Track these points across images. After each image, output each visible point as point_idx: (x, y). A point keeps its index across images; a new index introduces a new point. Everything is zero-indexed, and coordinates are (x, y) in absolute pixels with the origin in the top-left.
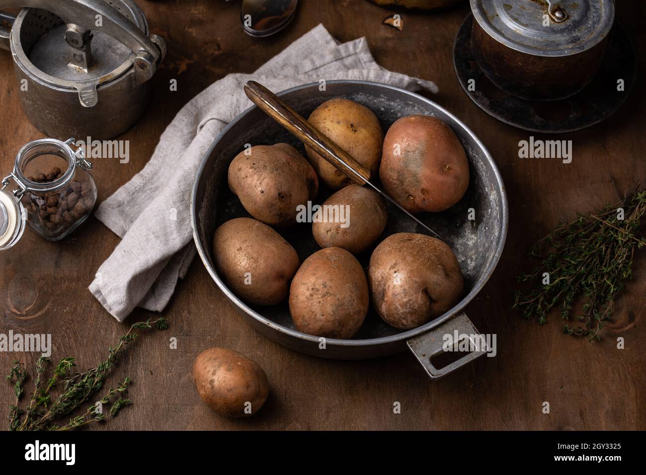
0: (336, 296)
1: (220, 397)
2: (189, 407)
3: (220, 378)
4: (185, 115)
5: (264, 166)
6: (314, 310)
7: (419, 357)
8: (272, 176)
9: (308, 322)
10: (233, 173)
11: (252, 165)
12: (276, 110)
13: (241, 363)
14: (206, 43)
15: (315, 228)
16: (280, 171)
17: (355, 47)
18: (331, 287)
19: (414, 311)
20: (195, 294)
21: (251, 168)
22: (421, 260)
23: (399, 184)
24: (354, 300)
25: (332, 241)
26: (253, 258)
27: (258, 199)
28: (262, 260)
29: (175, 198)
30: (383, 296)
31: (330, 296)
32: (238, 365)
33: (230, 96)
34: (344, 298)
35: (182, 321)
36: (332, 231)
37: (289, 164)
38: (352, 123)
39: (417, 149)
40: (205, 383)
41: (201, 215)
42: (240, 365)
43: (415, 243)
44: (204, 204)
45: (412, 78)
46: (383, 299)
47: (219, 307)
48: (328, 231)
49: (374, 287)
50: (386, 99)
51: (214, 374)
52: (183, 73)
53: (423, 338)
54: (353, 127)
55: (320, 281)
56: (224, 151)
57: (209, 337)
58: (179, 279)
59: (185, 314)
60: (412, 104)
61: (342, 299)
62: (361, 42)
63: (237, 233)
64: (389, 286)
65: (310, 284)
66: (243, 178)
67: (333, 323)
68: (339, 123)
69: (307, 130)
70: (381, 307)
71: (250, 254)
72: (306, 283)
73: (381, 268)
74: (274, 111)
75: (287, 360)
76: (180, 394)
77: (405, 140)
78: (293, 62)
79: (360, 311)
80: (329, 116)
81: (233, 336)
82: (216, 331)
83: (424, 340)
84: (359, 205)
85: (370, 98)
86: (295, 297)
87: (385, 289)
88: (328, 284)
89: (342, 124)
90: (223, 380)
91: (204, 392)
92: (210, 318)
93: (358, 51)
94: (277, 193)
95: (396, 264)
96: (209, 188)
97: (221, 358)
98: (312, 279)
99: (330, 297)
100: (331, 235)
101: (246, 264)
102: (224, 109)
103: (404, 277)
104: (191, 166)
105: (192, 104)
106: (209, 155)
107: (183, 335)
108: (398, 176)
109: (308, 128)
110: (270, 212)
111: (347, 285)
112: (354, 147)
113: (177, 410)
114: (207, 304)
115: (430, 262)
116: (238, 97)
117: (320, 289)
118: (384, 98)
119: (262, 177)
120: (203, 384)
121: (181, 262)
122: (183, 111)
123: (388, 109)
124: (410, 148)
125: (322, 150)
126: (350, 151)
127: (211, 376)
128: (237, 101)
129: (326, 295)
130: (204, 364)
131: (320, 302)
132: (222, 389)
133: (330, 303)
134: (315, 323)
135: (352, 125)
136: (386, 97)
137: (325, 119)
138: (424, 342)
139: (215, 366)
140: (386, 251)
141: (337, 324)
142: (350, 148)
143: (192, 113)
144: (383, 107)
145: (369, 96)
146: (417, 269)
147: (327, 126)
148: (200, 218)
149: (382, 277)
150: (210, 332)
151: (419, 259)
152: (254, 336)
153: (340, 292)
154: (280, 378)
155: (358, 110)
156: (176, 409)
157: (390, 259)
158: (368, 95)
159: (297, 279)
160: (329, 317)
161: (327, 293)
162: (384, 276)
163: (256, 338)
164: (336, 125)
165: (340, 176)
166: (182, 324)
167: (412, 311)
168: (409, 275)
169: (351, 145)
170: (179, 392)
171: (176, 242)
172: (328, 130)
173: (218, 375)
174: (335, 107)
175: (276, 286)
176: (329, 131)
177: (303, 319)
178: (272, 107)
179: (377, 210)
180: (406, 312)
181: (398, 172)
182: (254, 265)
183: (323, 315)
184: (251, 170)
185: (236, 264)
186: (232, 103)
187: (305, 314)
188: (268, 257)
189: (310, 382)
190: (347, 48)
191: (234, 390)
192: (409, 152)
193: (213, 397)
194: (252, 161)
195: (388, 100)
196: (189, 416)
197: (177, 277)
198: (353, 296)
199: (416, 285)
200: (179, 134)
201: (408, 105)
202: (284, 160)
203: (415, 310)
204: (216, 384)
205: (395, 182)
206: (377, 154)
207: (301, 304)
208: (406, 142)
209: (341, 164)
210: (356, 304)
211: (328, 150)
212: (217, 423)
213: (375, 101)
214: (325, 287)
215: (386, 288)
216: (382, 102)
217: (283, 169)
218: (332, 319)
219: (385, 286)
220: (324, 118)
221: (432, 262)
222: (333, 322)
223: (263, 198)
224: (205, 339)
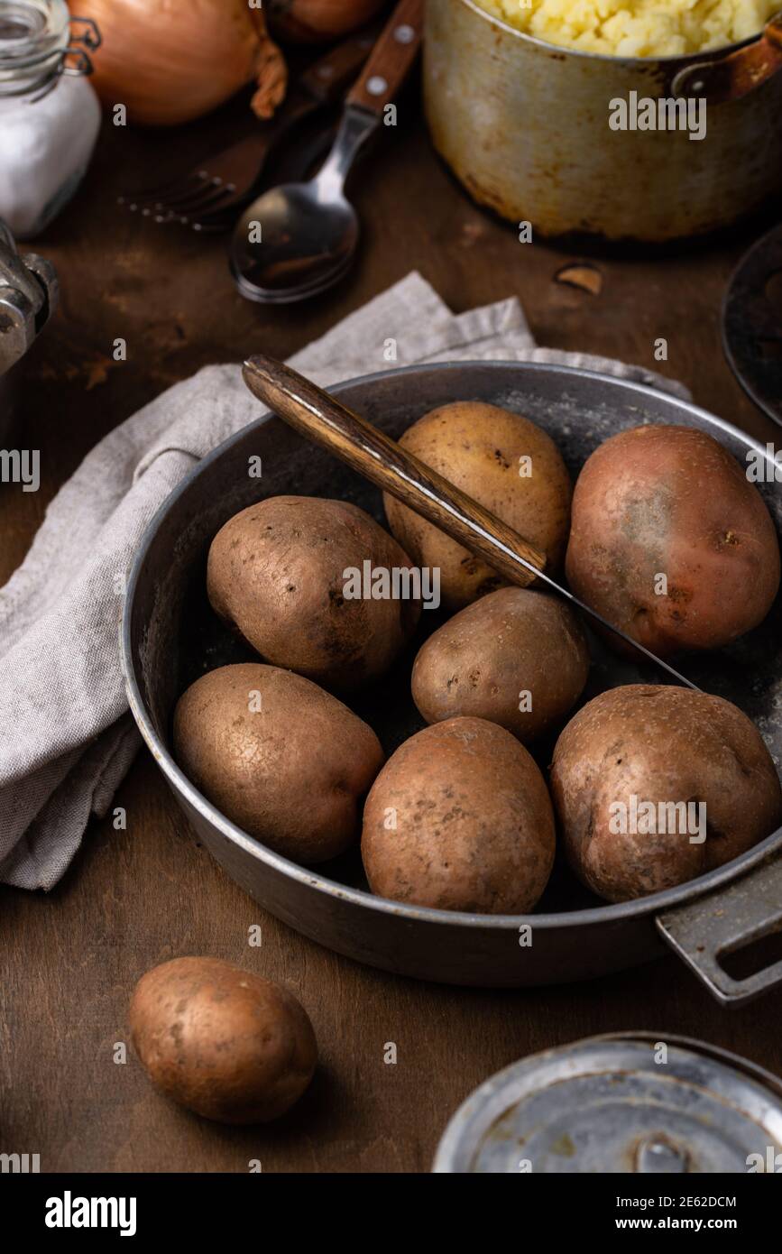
0: (476, 817)
1: (198, 1066)
2: (119, 1107)
3: (195, 1019)
4: (105, 459)
5: (295, 532)
6: (424, 852)
7: (688, 953)
8: (315, 551)
9: (409, 886)
10: (220, 555)
11: (265, 532)
12: (320, 414)
13: (249, 984)
14: (151, 326)
15: (419, 679)
16: (331, 541)
17: (494, 319)
18: (464, 797)
19: (670, 854)
20: (132, 851)
21: (264, 536)
22: (680, 731)
23: (614, 584)
24: (520, 829)
25: (461, 705)
26: (271, 738)
27: (282, 605)
28: (295, 742)
29: (81, 617)
30: (590, 826)
31: (463, 817)
32: (240, 987)
33: (208, 403)
34: (498, 823)
35: (102, 913)
36: (460, 682)
37: (353, 532)
38: (498, 448)
39: (657, 493)
40: (157, 1034)
41: (145, 656)
42: (245, 988)
43: (662, 699)
44: (152, 632)
45: (633, 368)
46: (590, 832)
47: (191, 881)
48: (450, 682)
49: (567, 805)
50: (574, 405)
51: (181, 1010)
52: (99, 386)
53: (695, 909)
54: (502, 459)
55: (438, 785)
56: (197, 517)
57: (168, 948)
58: (93, 816)
59: (108, 897)
60: (637, 412)
61: (492, 825)
62: (508, 310)
63: (230, 689)
64: (605, 796)
65: (412, 793)
66: (245, 562)
67: (471, 884)
68: (467, 448)
69: (394, 457)
70: (585, 854)
71: (264, 729)
72: (403, 792)
73: (584, 756)
74: (314, 418)
75: (358, 996)
76: (98, 1077)
77: (627, 476)
78: (352, 354)
79: (537, 857)
80: (444, 434)
81: (227, 945)
82: (183, 934)
83: (700, 913)
84: (522, 623)
85: (535, 404)
86: (376, 828)
87: (597, 806)
88: (458, 789)
89: (474, 448)
90: (206, 1021)
91: (157, 1058)
92: (168, 906)
93: (501, 328)
94: (325, 590)
95: (619, 744)
96: (162, 601)
97: (199, 974)
98: (418, 782)
99: (462, 821)
100: (459, 691)
101: (255, 754)
102: (196, 428)
103: (642, 769)
104: (121, 547)
105: (120, 436)
106: (161, 520)
107: (104, 944)
108: (613, 564)
109: (395, 452)
110: (311, 637)
111: (504, 792)
112: (505, 503)
113: (90, 1114)
114: (160, 875)
115: (703, 737)
116: (227, 402)
117: (438, 802)
118: (570, 403)
119: (290, 556)
120: (155, 1036)
121: (98, 774)
122: (99, 449)
123: (579, 429)
124: (641, 494)
125: (429, 502)
126: (495, 511)
127: (175, 1015)
128: (227, 410)
129: (452, 817)
130: (155, 991)
131: (438, 833)
132: (203, 1044)
133: (464, 833)
134: (427, 886)
135: (498, 453)
136: (574, 400)
137: (434, 441)
138: (698, 920)
139: (183, 992)
140: (594, 719)
141: (481, 886)
142: (495, 505)
143: (120, 455)
144: (567, 425)
145: (535, 400)
146: (673, 750)
147: (439, 457)
148: (143, 661)
149: (588, 779)
150: (169, 935)
151: (676, 730)
152: (277, 943)
153: (488, 808)
154: (343, 1037)
155: (511, 421)
156: (89, 1111)
157: (606, 735)
158: (532, 396)
159: (381, 786)
160: (461, 870)
161: (456, 811)
162: (590, 773)
163: (282, 947)
164: (459, 453)
165: (472, 574)
166: (100, 919)
167: (663, 851)
168: (654, 765)
169: (498, 498)
170: (95, 1073)
171: (85, 718)
172: (443, 465)
173: (192, 1011)
174: (457, 416)
175: (326, 807)
176: (445, 468)
177: (398, 877)
178: (309, 407)
179: (565, 640)
180: (649, 856)
181: (613, 553)
182: (275, 756)
183: (446, 865)
184: (263, 543)
185: (231, 757)
186: (214, 416)
187: (402, 865)
188: (307, 737)
189: (417, 1044)
190: (475, 321)
191: (230, 1046)
192: (636, 502)
193: (179, 1068)
194: (264, 524)
195: (580, 406)
196: (119, 1127)
197: (87, 809)
198: (518, 819)
199: (672, 789)
200: (91, 499)
201: (626, 414)
202: (341, 521)
203: (673, 849)
204: (187, 1033)
205: (604, 578)
206: (559, 523)
207: (393, 843)
208: (629, 481)
209: (476, 535)
210: (527, 839)
211: (443, 503)
212: (190, 1143)
213: (550, 410)
214: (450, 796)
215: (599, 801)
216: (565, 412)
217: (340, 540)
218: (469, 874)
219: (594, 797)
220: (430, 440)
221: (707, 737)
222: (473, 882)
223: (294, 604)
224: (159, 952)
